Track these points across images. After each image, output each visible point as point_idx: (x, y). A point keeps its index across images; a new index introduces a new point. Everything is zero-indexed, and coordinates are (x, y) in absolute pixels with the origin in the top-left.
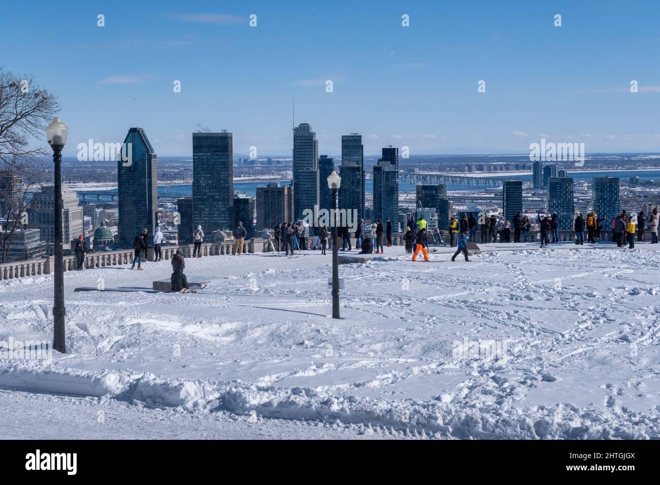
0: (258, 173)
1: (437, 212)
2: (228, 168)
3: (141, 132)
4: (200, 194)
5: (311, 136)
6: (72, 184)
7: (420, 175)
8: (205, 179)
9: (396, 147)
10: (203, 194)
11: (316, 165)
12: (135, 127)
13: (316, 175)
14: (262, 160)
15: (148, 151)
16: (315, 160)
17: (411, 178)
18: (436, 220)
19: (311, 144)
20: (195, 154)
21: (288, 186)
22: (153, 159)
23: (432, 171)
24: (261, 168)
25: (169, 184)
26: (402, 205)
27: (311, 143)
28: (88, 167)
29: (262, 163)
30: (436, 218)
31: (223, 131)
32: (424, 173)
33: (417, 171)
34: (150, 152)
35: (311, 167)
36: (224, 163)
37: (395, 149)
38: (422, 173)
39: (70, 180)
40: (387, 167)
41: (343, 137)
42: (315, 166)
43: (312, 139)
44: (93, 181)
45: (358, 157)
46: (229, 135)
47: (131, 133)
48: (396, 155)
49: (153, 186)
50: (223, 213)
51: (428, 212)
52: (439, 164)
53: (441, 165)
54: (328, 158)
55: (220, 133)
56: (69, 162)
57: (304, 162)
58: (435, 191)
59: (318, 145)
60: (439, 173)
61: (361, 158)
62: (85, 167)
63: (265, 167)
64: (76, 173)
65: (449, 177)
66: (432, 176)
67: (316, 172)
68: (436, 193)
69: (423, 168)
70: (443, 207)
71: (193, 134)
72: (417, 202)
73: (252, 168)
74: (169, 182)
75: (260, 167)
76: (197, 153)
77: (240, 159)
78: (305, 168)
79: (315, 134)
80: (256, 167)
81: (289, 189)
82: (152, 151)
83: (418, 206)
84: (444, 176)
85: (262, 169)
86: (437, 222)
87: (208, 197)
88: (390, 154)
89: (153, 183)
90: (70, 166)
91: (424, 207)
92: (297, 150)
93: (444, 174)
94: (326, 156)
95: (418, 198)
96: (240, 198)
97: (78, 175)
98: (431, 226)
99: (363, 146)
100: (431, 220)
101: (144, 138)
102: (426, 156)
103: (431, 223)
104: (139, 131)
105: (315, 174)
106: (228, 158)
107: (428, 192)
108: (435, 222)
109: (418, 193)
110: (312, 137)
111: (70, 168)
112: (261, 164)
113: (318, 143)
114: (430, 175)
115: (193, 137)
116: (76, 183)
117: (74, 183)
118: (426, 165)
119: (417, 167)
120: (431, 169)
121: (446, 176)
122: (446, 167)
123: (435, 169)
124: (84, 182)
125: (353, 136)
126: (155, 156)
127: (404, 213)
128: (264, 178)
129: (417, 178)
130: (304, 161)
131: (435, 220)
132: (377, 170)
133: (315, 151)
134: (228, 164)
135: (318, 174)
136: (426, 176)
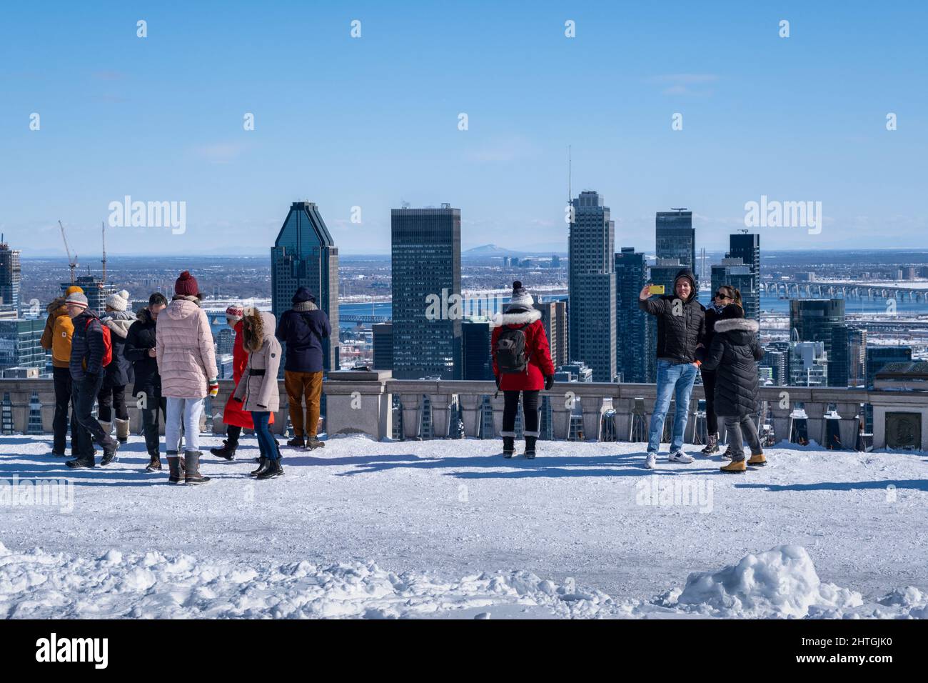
0: (534, 281)
1: (826, 349)
2: (451, 269)
3: (311, 210)
4: (404, 316)
5: (600, 213)
6: (219, 301)
7: (817, 285)
8: (412, 289)
9: (755, 233)
10: (408, 316)
11: (610, 264)
12: (301, 201)
13: (609, 283)
14: (544, 259)
15: (324, 243)
16: (607, 256)
17: (800, 289)
18: (824, 362)
19: (600, 228)
20: (396, 246)
21: (558, 301)
22: (330, 256)
23: (839, 277)
24: (540, 273)
25: (381, 300)
26: (781, 336)
27: (601, 225)
28: (251, 273)
29: (543, 264)
30: (825, 359)
31: (445, 207)
32: (825, 282)
33: (813, 278)
34: (327, 243)
35: (601, 267)
36: (446, 262)
37: (753, 235)
38: (822, 280)
39: (216, 294)
40: (738, 268)
41: (659, 214)
42: (607, 267)
43: (602, 220)
44: (255, 295)
45: (685, 251)
46: (454, 213)
47: (295, 211)
48: (755, 245)
49: (330, 302)
50: (442, 348)
51: (810, 350)
52: (853, 265)
53: (855, 267)
54: (635, 252)
55: (439, 210)
56: (221, 264)
57: (588, 260)
58: (823, 312)
59: (613, 230)
60: (851, 281)
61: (690, 252)
62: (246, 273)
63: (547, 272)
64: (230, 283)
65: (868, 287)
66: (837, 286)
67: (608, 277)
68: (826, 314)
69: (825, 273)
70: (840, 341)
71: (393, 211)
72: (791, 331)
73: (525, 273)
74: (382, 297)
75: (538, 271)
76: (398, 244)
77: (506, 258)
78: (589, 270)
79: (608, 210)
80: (532, 271)
81: (559, 307)
82: (331, 242)
83: (793, 339)
84: (859, 287)
85: (542, 275)
86: (826, 366)
87: (417, 322)
88: (743, 245)
89: (331, 298)
90: (222, 270)
91: (803, 339)
92: (576, 238)
93: (860, 282)
94: (632, 250)
95: (793, 325)
96: (475, 322)
97: (233, 285)
98: (815, 374)
99: (694, 230)
100: (815, 362)
101: (316, 221)
102: (831, 252)
103: (814, 368)
104: (307, 207)
105: (606, 281)
106: (451, 253)
107: (811, 313)
108: (822, 367)
109: (792, 314)
110: (603, 215)
111: (222, 273)
112: (541, 266)
113: (613, 226)
114: (833, 285)
115: (392, 216)
116: (226, 298)
117: (223, 298)
118: (829, 267)
119: (813, 271)
120: (837, 274)
121: (863, 287)
122: (865, 270)
123: (846, 274)
124: (240, 298)
125: (677, 214)
126: (335, 252)
127: (780, 350)
128: (543, 290)
129: (812, 290)
130: (588, 257)
131: (821, 363)
132: (717, 272)
133: (607, 241)
134: (451, 263)
135: (613, 280)
136: (828, 286)
